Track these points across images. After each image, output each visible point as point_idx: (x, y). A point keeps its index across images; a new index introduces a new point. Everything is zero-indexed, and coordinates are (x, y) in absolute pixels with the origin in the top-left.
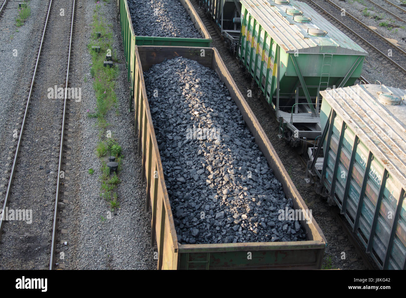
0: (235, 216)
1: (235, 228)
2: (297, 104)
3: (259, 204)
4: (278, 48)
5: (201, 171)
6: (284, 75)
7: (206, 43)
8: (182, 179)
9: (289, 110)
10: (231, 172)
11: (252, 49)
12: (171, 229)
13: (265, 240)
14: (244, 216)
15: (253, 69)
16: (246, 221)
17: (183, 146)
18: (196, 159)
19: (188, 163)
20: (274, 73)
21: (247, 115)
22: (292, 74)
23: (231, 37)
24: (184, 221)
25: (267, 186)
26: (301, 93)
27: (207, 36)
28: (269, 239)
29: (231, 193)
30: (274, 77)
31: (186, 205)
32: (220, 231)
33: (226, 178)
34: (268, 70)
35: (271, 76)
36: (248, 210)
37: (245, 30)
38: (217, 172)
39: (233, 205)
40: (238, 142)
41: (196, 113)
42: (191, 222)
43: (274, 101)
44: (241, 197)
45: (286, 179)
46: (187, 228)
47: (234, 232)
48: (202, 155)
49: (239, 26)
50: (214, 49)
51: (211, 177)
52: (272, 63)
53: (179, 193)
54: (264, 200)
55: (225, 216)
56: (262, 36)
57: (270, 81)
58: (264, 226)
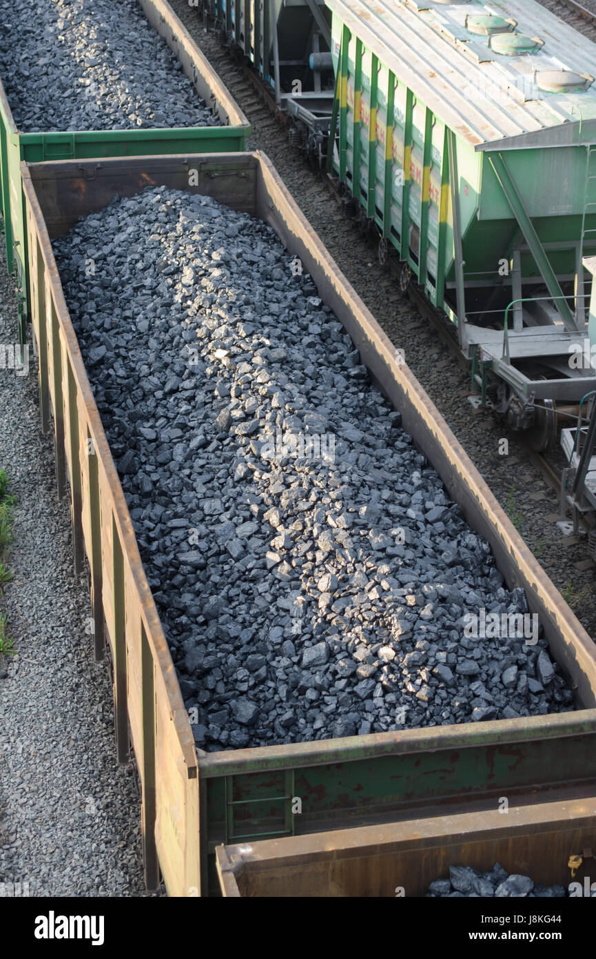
0: (361, 654)
1: (361, 689)
2: (517, 301)
3: (426, 612)
4: (449, 136)
5: (250, 527)
6: (475, 222)
7: (234, 140)
8: (193, 557)
9: (495, 321)
10: (339, 523)
11: (373, 146)
12: (174, 709)
13: (455, 719)
14: (387, 652)
15: (380, 204)
16: (393, 666)
17: (191, 456)
18: (231, 492)
19: (207, 505)
20: (442, 214)
21: (371, 347)
22: (498, 212)
23: (308, 114)
24: (210, 681)
25: (448, 556)
26: (528, 267)
27: (236, 119)
28: (466, 714)
29: (341, 587)
30: (443, 227)
31: (211, 632)
32: (318, 703)
33: (324, 543)
34: (426, 207)
35: (434, 223)
36: (397, 631)
37: (346, 91)
38: (295, 526)
39: (352, 622)
40: (351, 430)
41: (221, 354)
42: (231, 684)
43: (450, 296)
44: (374, 595)
45: (502, 530)
46: (221, 702)
47: (359, 702)
48: (247, 479)
49: (327, 77)
50: (259, 155)
51: (279, 542)
52: (436, 184)
53: (187, 598)
54: (443, 600)
55: (331, 655)
56: (400, 104)
57: (434, 239)
58: (448, 675)
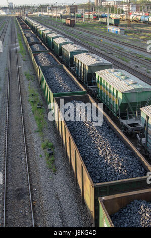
0: (116, 168)
1: (116, 173)
2: (128, 115)
3: (125, 162)
4: (117, 91)
5: (96, 150)
6: (121, 103)
7: (84, 93)
8: (87, 155)
9: (125, 118)
10: (109, 149)
11: (104, 93)
12: (89, 178)
13: (131, 178)
14: (120, 168)
15: (105, 102)
16: (121, 170)
17: (85, 140)
18: (92, 145)
19: (88, 147)
20: (116, 102)
21: (109, 122)
22: (125, 102)
23: (92, 89)
24: (92, 173)
25: (126, 153)
26: (129, 110)
27: (84, 90)
28: (132, 177)
29: (111, 158)
30: (116, 104)
31: (92, 166)
32: (110, 176)
33: (108, 152)
34: (113, 102)
35: (115, 104)
36: (121, 165)
37: (99, 85)
38: (103, 150)
39: (114, 164)
40: (108, 135)
41: (87, 124)
42: (96, 174)
43: (118, 115)
44: (116, 159)
45: (132, 147)
46: (95, 176)
47: (116, 176)
48: (94, 143)
49: (95, 83)
50: (88, 95)
51: (101, 152)
52: (115, 98)
53: (87, 161)
54: (127, 160)
55: (111, 169)
56: (108, 87)
57: (115, 106)
58: (129, 171)
